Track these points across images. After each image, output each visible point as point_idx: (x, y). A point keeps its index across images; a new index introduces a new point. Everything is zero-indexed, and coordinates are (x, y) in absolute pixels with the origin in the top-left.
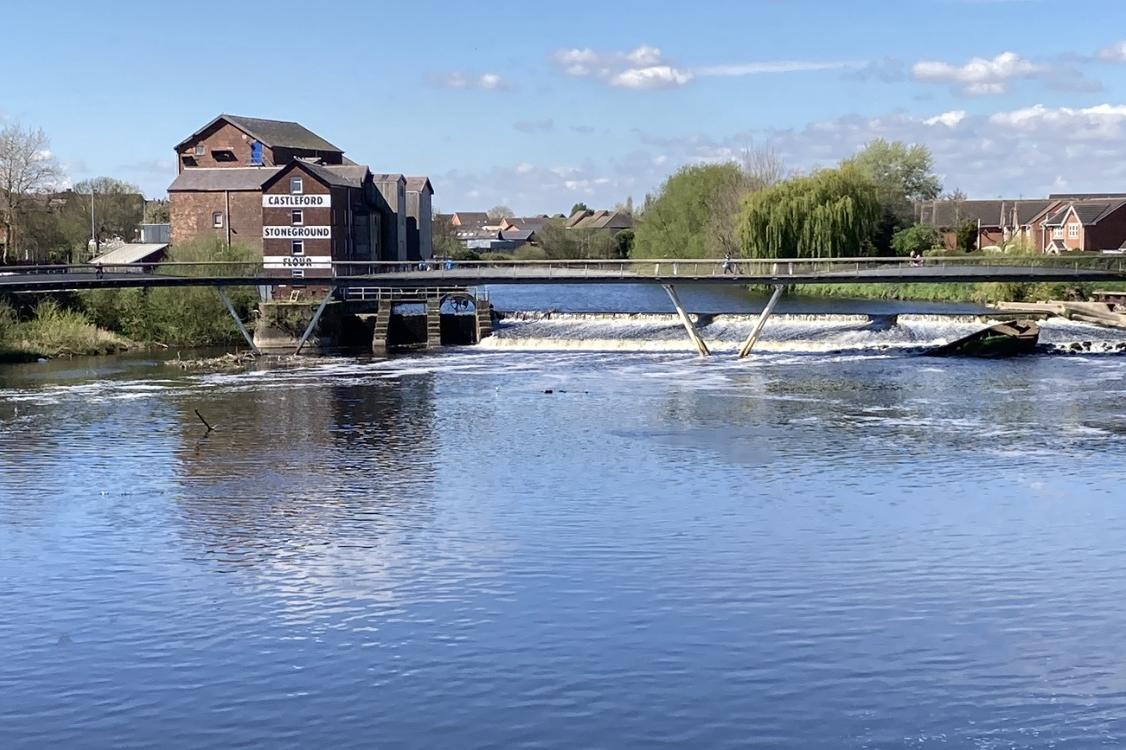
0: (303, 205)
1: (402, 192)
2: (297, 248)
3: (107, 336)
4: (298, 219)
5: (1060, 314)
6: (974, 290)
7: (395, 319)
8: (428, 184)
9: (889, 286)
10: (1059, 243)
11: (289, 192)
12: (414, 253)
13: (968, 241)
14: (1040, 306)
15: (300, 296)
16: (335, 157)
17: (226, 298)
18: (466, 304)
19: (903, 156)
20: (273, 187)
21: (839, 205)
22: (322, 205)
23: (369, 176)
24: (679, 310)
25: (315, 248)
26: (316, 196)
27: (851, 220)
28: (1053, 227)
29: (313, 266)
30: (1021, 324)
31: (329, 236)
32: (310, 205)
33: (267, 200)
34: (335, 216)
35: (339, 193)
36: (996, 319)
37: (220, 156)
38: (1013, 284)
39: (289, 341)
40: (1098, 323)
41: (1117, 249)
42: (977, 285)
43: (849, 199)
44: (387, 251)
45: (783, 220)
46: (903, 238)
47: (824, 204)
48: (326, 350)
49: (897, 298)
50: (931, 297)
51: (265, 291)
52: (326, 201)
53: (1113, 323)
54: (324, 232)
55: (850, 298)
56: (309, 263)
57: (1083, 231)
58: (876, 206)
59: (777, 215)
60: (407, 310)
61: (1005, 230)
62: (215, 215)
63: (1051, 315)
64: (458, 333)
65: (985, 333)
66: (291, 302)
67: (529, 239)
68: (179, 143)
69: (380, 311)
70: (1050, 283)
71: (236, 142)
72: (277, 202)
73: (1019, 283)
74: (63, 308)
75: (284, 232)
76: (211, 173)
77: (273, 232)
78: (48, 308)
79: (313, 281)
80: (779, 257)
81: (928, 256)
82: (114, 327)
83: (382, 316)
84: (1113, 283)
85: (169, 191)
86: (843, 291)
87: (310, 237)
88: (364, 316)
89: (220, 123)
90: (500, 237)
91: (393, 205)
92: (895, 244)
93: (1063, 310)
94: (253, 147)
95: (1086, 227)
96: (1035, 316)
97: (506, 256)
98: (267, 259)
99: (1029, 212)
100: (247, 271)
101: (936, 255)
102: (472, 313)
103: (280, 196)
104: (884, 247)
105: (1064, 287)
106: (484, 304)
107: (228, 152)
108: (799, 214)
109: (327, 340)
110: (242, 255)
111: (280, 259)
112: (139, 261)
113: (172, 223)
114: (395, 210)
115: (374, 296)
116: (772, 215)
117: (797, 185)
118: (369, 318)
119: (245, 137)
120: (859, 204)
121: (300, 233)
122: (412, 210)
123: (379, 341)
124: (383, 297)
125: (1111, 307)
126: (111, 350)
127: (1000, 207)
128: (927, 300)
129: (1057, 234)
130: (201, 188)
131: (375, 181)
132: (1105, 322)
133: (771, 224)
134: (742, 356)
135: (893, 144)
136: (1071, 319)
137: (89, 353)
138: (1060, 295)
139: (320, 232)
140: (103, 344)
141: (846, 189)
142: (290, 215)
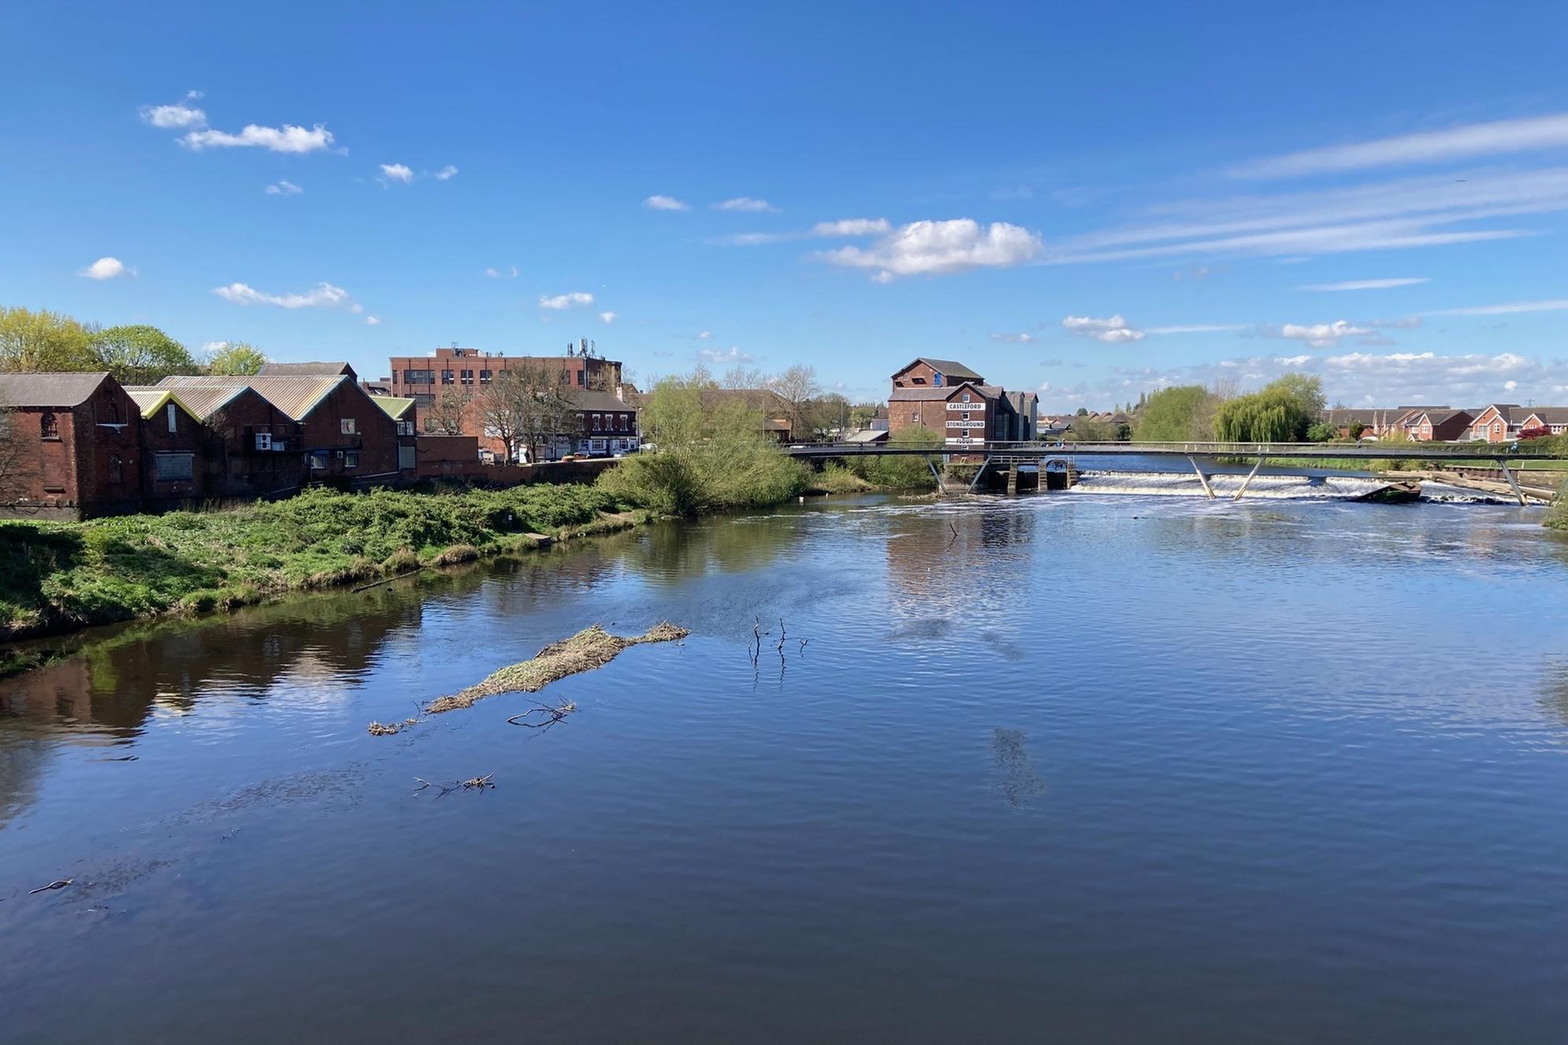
0: (970, 409)
1: (1022, 401)
2: (965, 434)
3: (861, 482)
4: (966, 416)
5: (1428, 479)
6: (1368, 463)
7: (1020, 474)
8: (1036, 397)
9: (1312, 460)
10: (1415, 436)
11: (962, 402)
12: (1027, 437)
13: (1357, 433)
14: (1413, 473)
15: (966, 461)
16: (980, 381)
17: (924, 461)
18: (1061, 466)
19: (1305, 382)
20: (953, 399)
21: (1276, 411)
22: (980, 409)
23: (1004, 393)
24: (1198, 471)
25: (975, 433)
26: (977, 404)
27: (1283, 419)
28: (1411, 426)
29: (974, 444)
30: (1410, 484)
31: (984, 427)
32: (974, 409)
33: (949, 406)
34: (988, 415)
35: (989, 402)
36: (1389, 481)
37: (916, 381)
38: (1393, 460)
39: (960, 486)
40: (1454, 485)
41: (1455, 440)
42: (1372, 460)
43: (1282, 407)
44: (1013, 435)
45: (1241, 420)
46: (1313, 431)
47: (1267, 410)
48: (979, 491)
49: (1316, 467)
50: (1338, 466)
51: (946, 458)
52: (983, 407)
53: (1465, 485)
54: (981, 424)
55: (1285, 466)
56: (972, 442)
57: (1432, 428)
58: (1298, 412)
59: (1238, 417)
60: (1025, 469)
61: (1376, 427)
62: (914, 414)
63: (1422, 479)
64: (1057, 483)
65: (1386, 489)
66: (961, 464)
67: (1067, 429)
68: (894, 373)
69: (1011, 469)
70: (1418, 460)
71: (926, 373)
72: (955, 407)
73: (1398, 460)
74: (838, 466)
75: (958, 424)
76: (911, 391)
77: (952, 424)
78: (830, 466)
79: (973, 452)
80: (1240, 441)
81: (1331, 442)
82: (863, 476)
83: (1013, 473)
84: (1457, 461)
85: (889, 401)
86: (1280, 462)
87: (973, 427)
88: (1001, 473)
89: (918, 362)
90: (1051, 428)
91: (1017, 409)
92: (1310, 435)
93: (1431, 476)
94: (936, 376)
95: (1434, 427)
96: (1413, 479)
97: (1055, 438)
98: (947, 439)
99: (1393, 417)
100: (935, 446)
101: (1337, 442)
102: (1064, 471)
103: (956, 404)
104: (1302, 436)
105: (1426, 462)
106: (1072, 466)
107: (921, 379)
108: (1251, 416)
109: (981, 486)
110: (932, 437)
111: (955, 439)
112: (873, 440)
113: (890, 419)
114: (1017, 412)
115: (1008, 461)
116: (1235, 416)
117: (1250, 399)
118: (1005, 474)
119: (931, 370)
120: (1288, 412)
121: (967, 425)
122: (1027, 412)
123: (1011, 487)
124: (1013, 461)
125: (1461, 475)
126: (863, 489)
127: (1373, 414)
128: (1336, 468)
129: (1414, 430)
130: (907, 399)
131: (1007, 395)
132: (1459, 484)
133: (1234, 422)
134: (1236, 499)
135: (1299, 375)
136: (1436, 481)
137: (852, 491)
138: (1423, 467)
139: (978, 424)
140: (860, 486)
141: (1280, 402)
142: (962, 415)
